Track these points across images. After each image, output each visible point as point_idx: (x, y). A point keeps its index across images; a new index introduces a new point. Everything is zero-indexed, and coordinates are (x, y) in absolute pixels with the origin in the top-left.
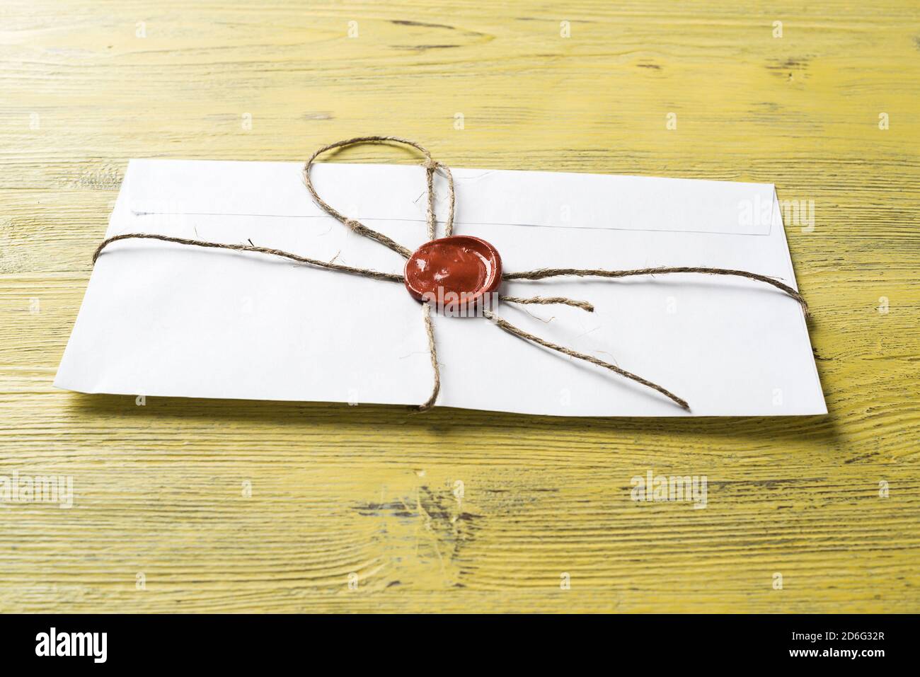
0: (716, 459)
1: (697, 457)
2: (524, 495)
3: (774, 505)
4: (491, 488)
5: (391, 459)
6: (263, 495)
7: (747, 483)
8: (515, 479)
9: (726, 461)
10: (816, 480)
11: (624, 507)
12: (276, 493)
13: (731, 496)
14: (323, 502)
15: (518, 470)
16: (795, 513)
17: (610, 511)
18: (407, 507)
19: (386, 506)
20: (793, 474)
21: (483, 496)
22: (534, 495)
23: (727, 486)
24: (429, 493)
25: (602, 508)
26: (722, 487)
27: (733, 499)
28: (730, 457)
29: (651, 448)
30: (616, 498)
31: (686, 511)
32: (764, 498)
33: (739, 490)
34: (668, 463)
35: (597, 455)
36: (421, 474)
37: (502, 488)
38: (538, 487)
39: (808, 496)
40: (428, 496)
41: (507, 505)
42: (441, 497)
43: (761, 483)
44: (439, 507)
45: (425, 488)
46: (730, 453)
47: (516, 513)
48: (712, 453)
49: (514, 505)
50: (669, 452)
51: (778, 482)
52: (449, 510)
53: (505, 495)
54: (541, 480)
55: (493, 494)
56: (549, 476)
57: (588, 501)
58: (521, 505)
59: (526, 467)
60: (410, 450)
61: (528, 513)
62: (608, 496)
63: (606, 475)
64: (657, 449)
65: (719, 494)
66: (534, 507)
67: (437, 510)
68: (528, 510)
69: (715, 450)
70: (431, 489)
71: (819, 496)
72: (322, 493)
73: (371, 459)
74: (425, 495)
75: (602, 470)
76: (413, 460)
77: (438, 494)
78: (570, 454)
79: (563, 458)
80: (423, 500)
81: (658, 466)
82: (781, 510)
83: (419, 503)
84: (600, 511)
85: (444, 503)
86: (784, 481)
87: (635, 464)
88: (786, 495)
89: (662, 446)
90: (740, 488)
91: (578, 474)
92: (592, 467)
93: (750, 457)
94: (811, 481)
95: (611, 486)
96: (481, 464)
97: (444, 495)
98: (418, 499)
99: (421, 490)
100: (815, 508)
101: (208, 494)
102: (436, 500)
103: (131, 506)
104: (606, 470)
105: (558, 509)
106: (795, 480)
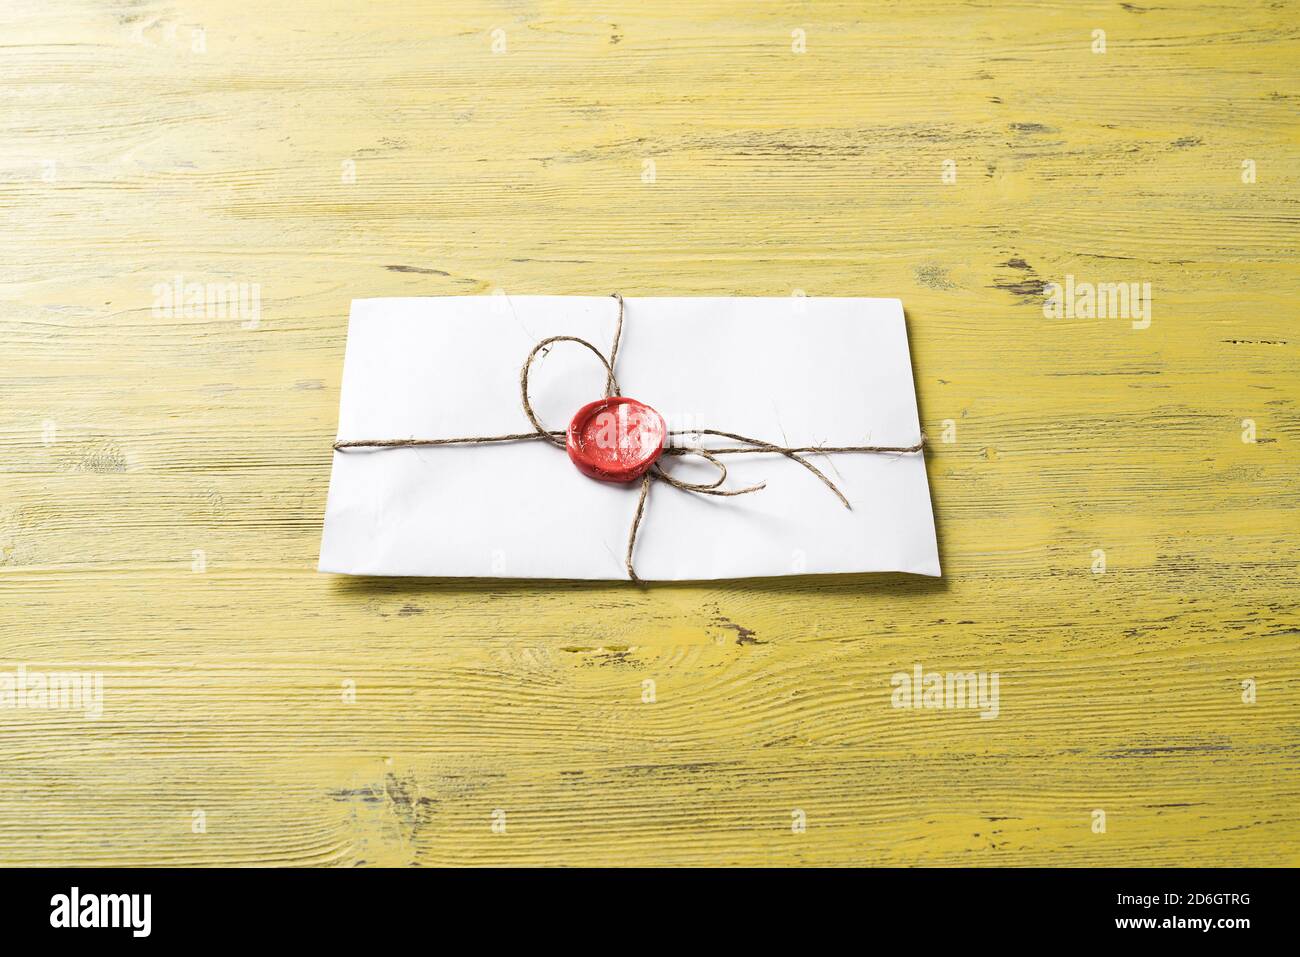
0: (648, 744)
1: (630, 742)
2: (475, 781)
3: (694, 787)
4: (448, 774)
5: (364, 748)
6: (251, 784)
7: (673, 766)
8: (469, 766)
9: (656, 745)
10: (735, 763)
11: (562, 791)
12: (264, 781)
13: (657, 779)
14: (303, 789)
15: (472, 756)
16: (711, 794)
17: (550, 795)
18: (374, 793)
19: (357, 792)
20: (715, 758)
21: (440, 782)
22: (484, 780)
23: (655, 770)
24: (394, 779)
25: (543, 791)
26: (650, 771)
27: (659, 782)
28: (660, 742)
29: (591, 734)
30: (556, 782)
31: (615, 794)
32: (686, 781)
33: (665, 774)
34: (604, 749)
35: (543, 741)
36: (388, 762)
37: (457, 774)
38: (489, 773)
39: (726, 779)
40: (392, 782)
41: (461, 790)
42: (404, 783)
43: (685, 767)
44: (402, 792)
45: (391, 775)
46: (660, 738)
47: (468, 797)
48: (645, 738)
49: (467, 790)
50: (606, 738)
51: (700, 765)
52: (410, 795)
53: (460, 780)
54: (492, 766)
55: (449, 779)
56: (499, 762)
57: (530, 786)
58: (473, 789)
59: (480, 754)
60: (381, 739)
61: (477, 798)
62: (549, 780)
63: (549, 761)
64: (596, 734)
65: (647, 777)
66: (482, 791)
67: (400, 795)
68: (478, 795)
69: (648, 735)
70: (396, 776)
71: (736, 778)
72: (303, 781)
73: (345, 749)
74: (391, 781)
75: (546, 756)
76: (382, 748)
77: (402, 781)
78: (519, 741)
79: (513, 745)
80: (388, 786)
81: (597, 751)
82: (700, 792)
83: (385, 789)
84: (541, 795)
85: (407, 789)
86: (706, 764)
87: (574, 749)
88: (706, 777)
89: (601, 732)
90: (666, 771)
91: (525, 760)
92: (537, 753)
93: (678, 742)
94: (731, 763)
95: (551, 771)
96: (441, 751)
97: (407, 781)
98: (385, 786)
99: (386, 776)
100: (730, 789)
101: (204, 784)
102: (400, 786)
103: (137, 796)
104: (550, 755)
105: (504, 793)
106: (716, 764)
